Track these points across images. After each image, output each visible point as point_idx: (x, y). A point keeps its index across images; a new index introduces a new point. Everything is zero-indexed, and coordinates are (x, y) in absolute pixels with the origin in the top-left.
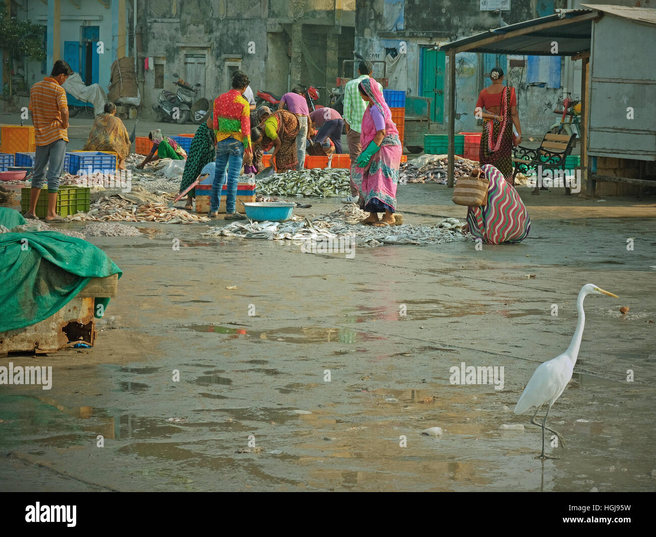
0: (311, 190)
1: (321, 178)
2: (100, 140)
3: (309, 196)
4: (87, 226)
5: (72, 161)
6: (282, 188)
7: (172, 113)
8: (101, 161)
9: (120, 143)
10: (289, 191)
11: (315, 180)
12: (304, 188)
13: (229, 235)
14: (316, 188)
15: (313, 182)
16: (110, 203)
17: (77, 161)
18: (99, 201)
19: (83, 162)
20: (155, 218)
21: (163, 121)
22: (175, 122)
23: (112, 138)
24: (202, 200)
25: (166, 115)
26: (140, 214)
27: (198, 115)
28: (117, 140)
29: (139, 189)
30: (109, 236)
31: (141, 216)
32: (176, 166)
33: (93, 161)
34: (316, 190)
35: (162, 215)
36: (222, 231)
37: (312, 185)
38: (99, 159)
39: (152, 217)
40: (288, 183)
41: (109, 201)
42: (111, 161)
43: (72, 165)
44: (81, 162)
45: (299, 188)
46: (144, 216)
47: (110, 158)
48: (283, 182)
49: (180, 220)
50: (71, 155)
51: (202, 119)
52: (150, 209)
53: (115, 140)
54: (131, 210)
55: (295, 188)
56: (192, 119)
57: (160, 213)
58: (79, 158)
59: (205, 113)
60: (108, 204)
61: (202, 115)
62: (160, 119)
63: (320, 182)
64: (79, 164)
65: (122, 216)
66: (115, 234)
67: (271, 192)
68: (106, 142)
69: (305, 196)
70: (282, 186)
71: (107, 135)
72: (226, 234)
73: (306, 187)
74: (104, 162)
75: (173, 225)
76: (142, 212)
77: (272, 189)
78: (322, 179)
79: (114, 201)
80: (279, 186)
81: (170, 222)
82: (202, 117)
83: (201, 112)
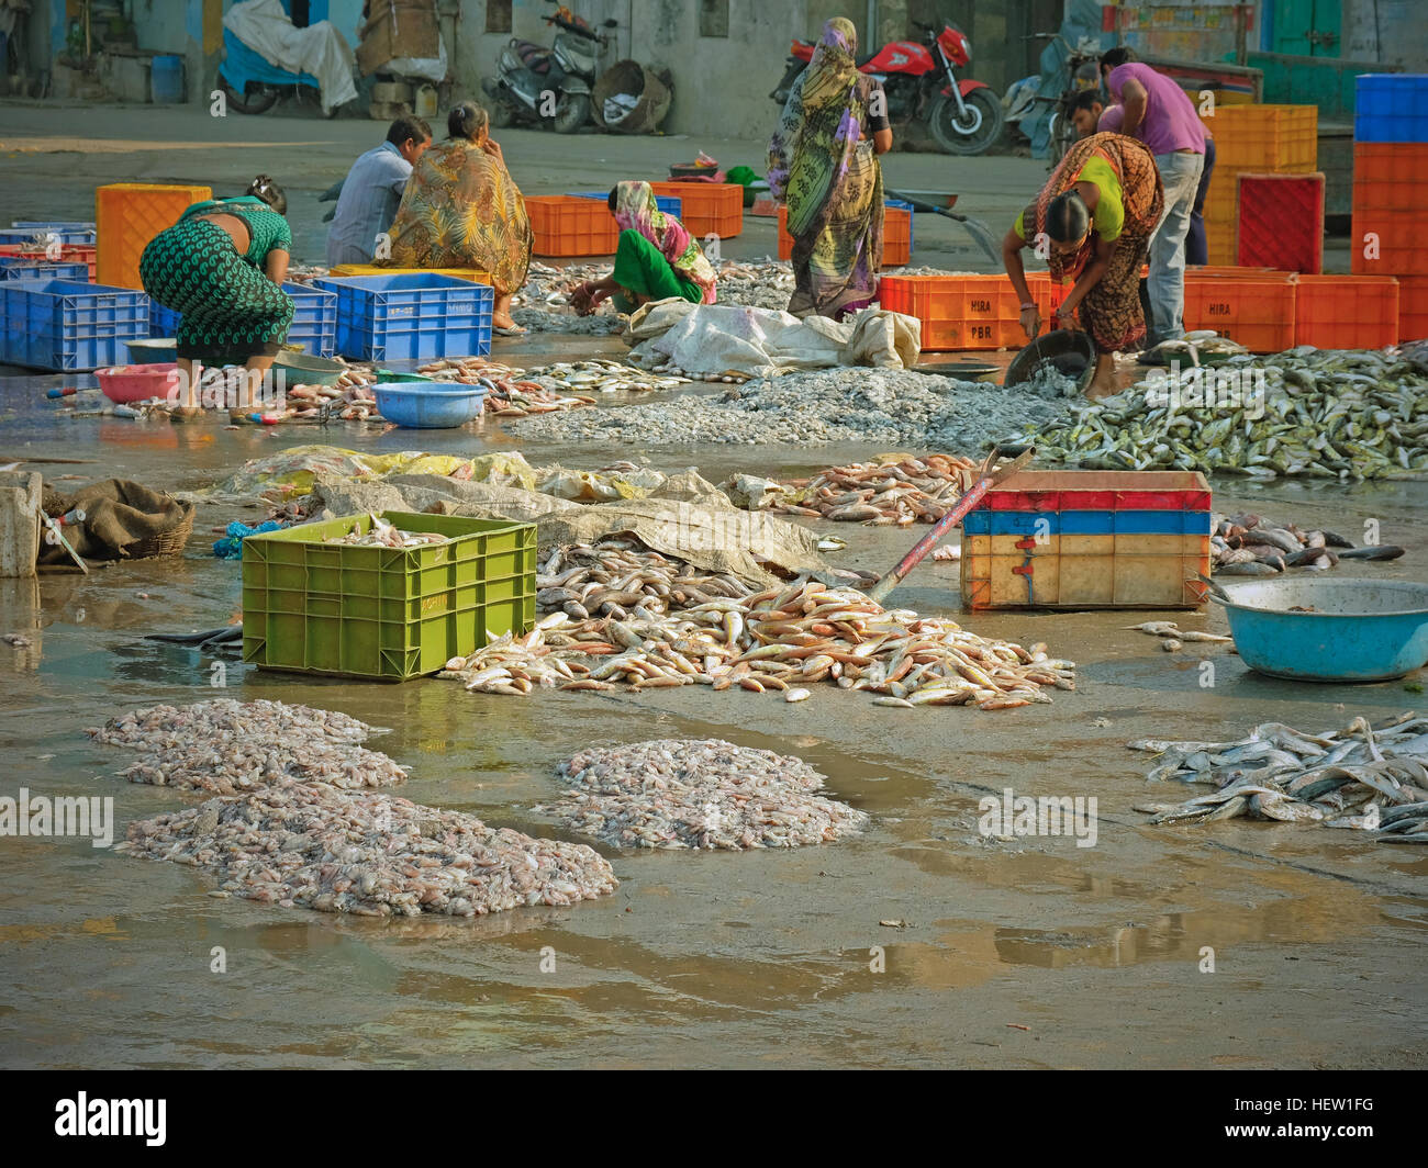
0: (1307, 454)
1: (1331, 402)
2: (432, 229)
3: (1297, 476)
4: (579, 758)
5: (346, 307)
6: (1184, 441)
7: (539, 103)
8: (443, 307)
9: (498, 245)
10: (1215, 452)
11: (1309, 411)
12: (1272, 444)
13: (1288, 813)
14: (1321, 443)
15: (1305, 417)
16: (599, 570)
17: (360, 309)
18: (555, 562)
19: (384, 314)
20: (837, 669)
21: (513, 124)
22: (549, 125)
23: (470, 226)
24: (991, 555)
25: (522, 109)
26: (767, 650)
27: (613, 108)
28: (489, 232)
29: (693, 488)
30: (720, 848)
31: (772, 657)
32: (712, 329)
33: (417, 307)
34: (1322, 452)
35: (863, 651)
36: (1250, 796)
37: (1301, 432)
38: (436, 299)
39: (821, 662)
40: (1207, 423)
41: (598, 558)
42: (477, 305)
43: (345, 321)
44: (377, 313)
45: (1250, 441)
46: (786, 659)
47: (470, 297)
48: (1185, 420)
49: (964, 684)
50: (339, 289)
51: (626, 121)
52: (809, 621)
53: (482, 231)
54: (721, 625)
55: (1236, 444)
56: (599, 122)
57: (856, 643)
58: (370, 298)
59: (633, 102)
60: (591, 578)
61: (625, 107)
62: (506, 117)
63: (1332, 418)
64: (369, 320)
65: (688, 656)
66: (749, 837)
67: (1148, 460)
68: (453, 240)
69: (1282, 475)
70: (1184, 432)
71: (451, 214)
72: (1271, 812)
73: (1281, 436)
74: (451, 311)
75: (936, 711)
76: (776, 635)
77: (1149, 449)
78: (1335, 408)
79: (616, 563)
80: (1171, 434)
81: (920, 697)
82: (625, 113)
83: (622, 99)
